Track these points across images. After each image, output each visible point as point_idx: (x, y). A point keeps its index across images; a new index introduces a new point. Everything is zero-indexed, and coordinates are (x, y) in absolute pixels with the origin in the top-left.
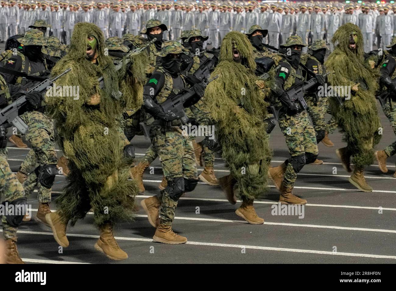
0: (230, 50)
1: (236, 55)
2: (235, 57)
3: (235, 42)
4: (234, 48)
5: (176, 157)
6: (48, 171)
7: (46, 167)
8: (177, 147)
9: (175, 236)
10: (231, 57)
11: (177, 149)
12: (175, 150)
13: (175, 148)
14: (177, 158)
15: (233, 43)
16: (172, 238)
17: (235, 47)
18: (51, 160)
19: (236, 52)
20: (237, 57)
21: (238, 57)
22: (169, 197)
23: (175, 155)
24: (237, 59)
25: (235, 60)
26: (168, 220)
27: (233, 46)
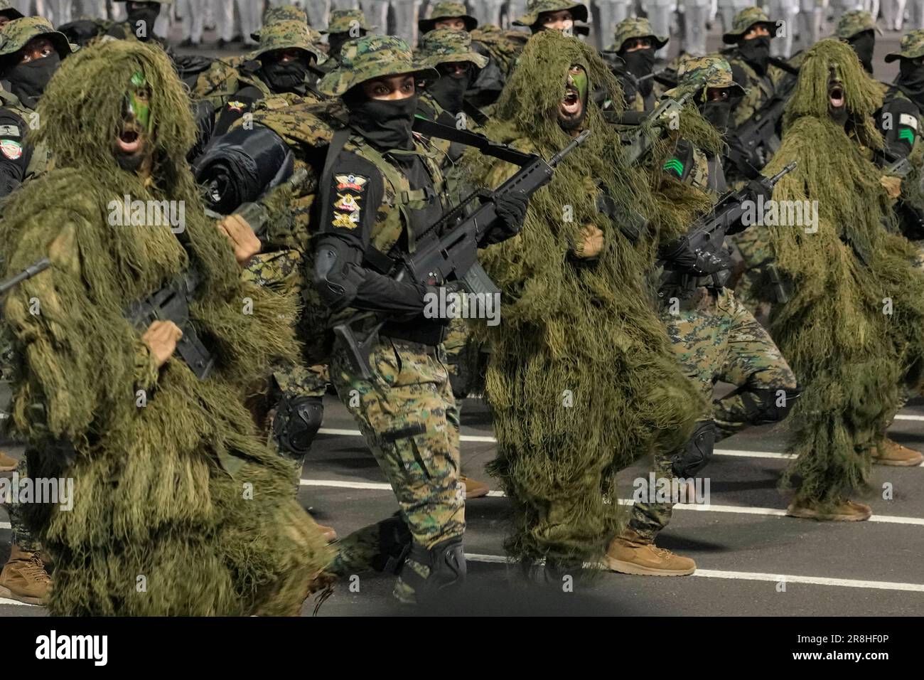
0: (823, 88)
1: (836, 102)
2: (833, 107)
3: (836, 65)
4: (833, 82)
5: (694, 373)
6: (301, 413)
7: (297, 404)
8: (698, 345)
9: (663, 557)
10: (823, 108)
11: (698, 351)
12: (693, 352)
13: (694, 348)
14: (696, 376)
15: (831, 69)
16: (656, 561)
17: (838, 79)
18: (311, 386)
19: (837, 94)
20: (838, 108)
21: (842, 107)
22: (670, 471)
23: (692, 367)
24: (836, 112)
25: (834, 114)
26: (652, 525)
27: (833, 75)
